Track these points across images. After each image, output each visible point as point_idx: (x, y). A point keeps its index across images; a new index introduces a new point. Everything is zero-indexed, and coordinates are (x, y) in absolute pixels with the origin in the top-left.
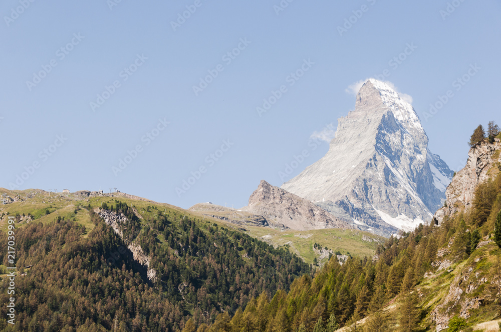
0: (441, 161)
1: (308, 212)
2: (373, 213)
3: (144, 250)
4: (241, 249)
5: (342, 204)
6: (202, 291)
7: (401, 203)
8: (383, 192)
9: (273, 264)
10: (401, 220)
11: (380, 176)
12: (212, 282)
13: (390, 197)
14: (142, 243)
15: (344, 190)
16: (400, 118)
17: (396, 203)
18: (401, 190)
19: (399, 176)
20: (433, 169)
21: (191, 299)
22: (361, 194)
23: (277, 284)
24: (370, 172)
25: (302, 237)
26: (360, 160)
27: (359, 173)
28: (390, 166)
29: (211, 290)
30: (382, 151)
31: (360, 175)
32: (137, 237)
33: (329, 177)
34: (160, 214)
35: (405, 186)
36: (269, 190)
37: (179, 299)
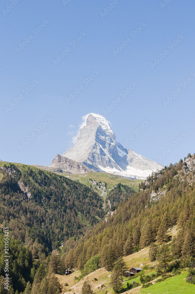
0: (121, 145)
1: (77, 166)
2: (97, 166)
3: (24, 184)
4: (63, 182)
5: (85, 163)
6: (52, 201)
7: (107, 162)
8: (100, 158)
9: (77, 188)
10: (107, 169)
11: (98, 152)
12: (55, 197)
13: (103, 160)
14: (23, 181)
15: (84, 158)
16: (104, 128)
17: (105, 162)
18: (107, 157)
19: (105, 151)
20: (118, 148)
21: (47, 204)
22: (92, 159)
23: (80, 196)
24: (94, 150)
25: (82, 176)
26: (90, 145)
27: (90, 151)
28: (102, 148)
29: (55, 201)
30: (98, 142)
31: (91, 151)
32: (21, 179)
33: (78, 153)
34: (29, 168)
35: (108, 155)
36: (61, 158)
37: (42, 205)
